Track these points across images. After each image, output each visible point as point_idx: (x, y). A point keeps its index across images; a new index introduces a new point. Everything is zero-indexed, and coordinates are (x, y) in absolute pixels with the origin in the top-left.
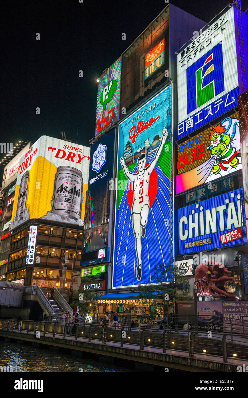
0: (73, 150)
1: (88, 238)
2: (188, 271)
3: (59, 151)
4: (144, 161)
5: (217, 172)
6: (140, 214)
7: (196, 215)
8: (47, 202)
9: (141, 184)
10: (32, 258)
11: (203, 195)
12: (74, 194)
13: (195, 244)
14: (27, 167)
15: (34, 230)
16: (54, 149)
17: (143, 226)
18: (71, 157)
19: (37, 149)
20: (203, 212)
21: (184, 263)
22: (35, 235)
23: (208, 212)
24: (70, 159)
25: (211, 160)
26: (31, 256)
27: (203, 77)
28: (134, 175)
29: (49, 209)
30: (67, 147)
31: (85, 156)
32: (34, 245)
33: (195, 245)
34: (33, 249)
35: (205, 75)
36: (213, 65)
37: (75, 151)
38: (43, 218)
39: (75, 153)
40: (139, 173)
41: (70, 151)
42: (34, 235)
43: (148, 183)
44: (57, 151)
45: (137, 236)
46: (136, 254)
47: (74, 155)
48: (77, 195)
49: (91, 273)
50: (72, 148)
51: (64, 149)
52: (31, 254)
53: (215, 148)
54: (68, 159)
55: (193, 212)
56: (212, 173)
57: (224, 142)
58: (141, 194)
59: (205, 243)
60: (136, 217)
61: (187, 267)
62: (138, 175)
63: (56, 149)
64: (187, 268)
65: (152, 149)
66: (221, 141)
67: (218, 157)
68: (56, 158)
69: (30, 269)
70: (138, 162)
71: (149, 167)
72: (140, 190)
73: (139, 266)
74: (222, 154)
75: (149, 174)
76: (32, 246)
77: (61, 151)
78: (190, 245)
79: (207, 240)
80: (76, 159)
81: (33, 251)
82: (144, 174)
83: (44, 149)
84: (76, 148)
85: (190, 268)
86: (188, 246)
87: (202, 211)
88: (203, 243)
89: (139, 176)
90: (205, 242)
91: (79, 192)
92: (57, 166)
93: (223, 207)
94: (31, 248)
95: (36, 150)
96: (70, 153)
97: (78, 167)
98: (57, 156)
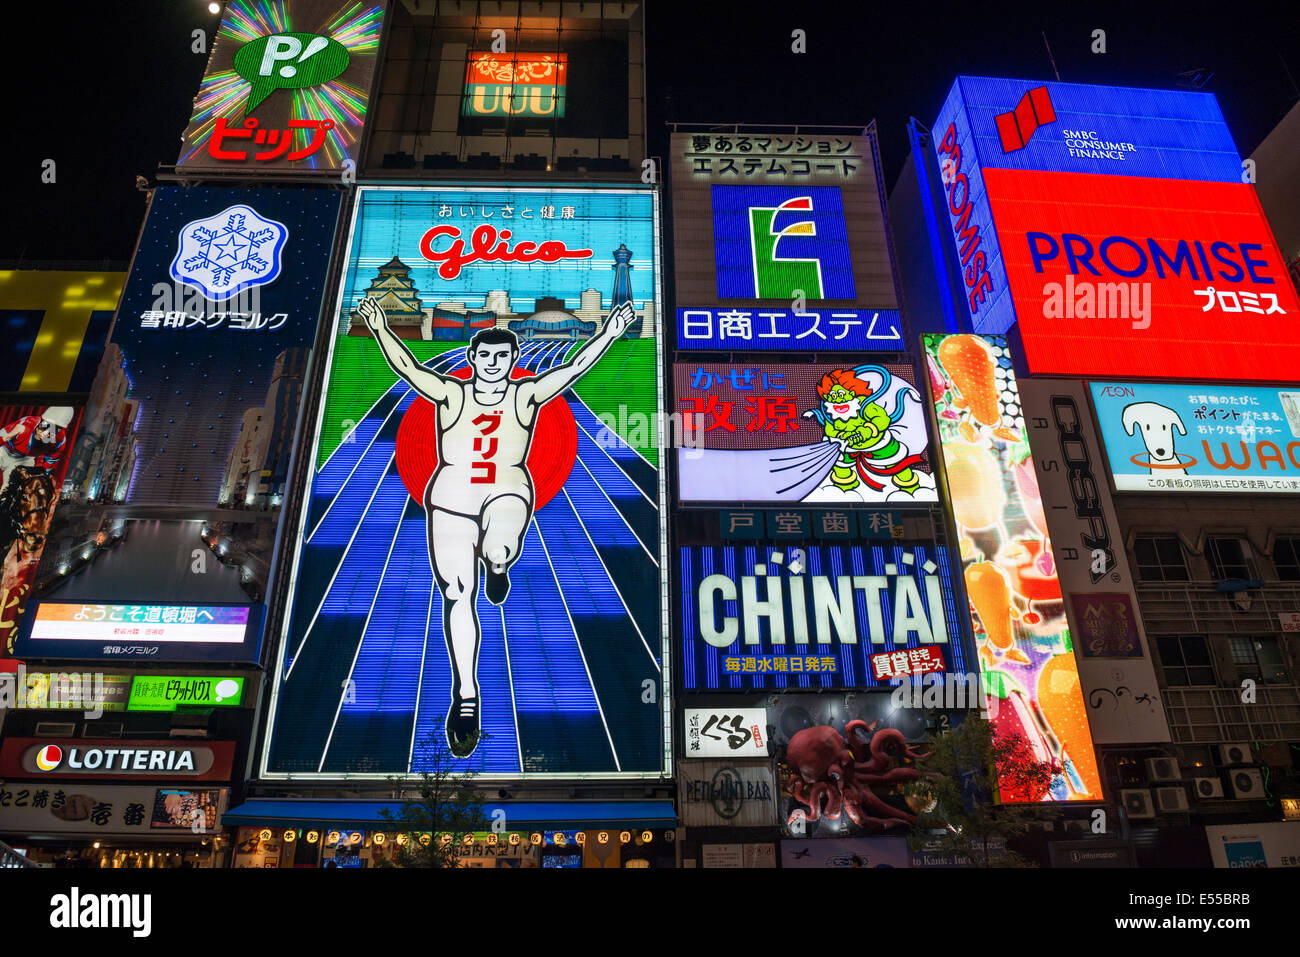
2: (743, 743)
4: (510, 355)
5: (850, 487)
6: (478, 519)
13: (771, 664)
21: (726, 718)
27: (779, 235)
28: (443, 380)
33: (772, 667)
35: (785, 232)
40: (474, 382)
43: (529, 428)
45: (452, 592)
49: (125, 698)
56: (828, 481)
57: (871, 419)
59: (814, 666)
61: (738, 729)
62: (469, 388)
64: (742, 735)
67: (849, 450)
71: (535, 381)
73: (463, 705)
74: (864, 445)
75: (532, 401)
78: (750, 664)
79: (820, 660)
82: (505, 392)
85: (755, 736)
86: (742, 667)
88: (805, 668)
89: (475, 391)
90: (812, 663)
93: (879, 582)
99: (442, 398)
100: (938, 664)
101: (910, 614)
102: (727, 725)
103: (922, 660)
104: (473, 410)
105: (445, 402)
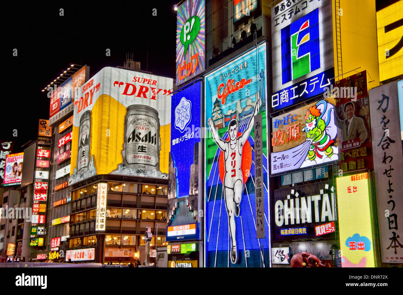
0: (145, 82)
1: (174, 209)
2: (284, 259)
3: (128, 85)
4: (236, 129)
5: (313, 159)
6: (233, 189)
7: (292, 201)
8: (116, 153)
9: (233, 156)
10: (102, 223)
11: (299, 180)
12: (149, 142)
14: (87, 106)
15: (102, 189)
16: (122, 83)
17: (236, 204)
18: (143, 92)
19: (99, 84)
20: (298, 199)
22: (105, 195)
23: (303, 199)
24: (142, 95)
25: (307, 144)
26: (102, 221)
27: (299, 45)
28: (225, 142)
29: (120, 161)
30: (137, 79)
31: (160, 90)
32: (105, 206)
34: (103, 212)
36: (309, 34)
37: (148, 83)
38: (113, 173)
39: (148, 86)
40: (230, 142)
41: (141, 84)
42: (103, 195)
43: (240, 155)
44: (125, 85)
45: (230, 214)
46: (229, 234)
47: (147, 90)
48: (152, 143)
50: (143, 80)
51: (133, 83)
52: (102, 218)
53: (311, 132)
54: (139, 95)
55: (289, 197)
56: (307, 158)
57: (320, 127)
58: (234, 167)
60: (229, 192)
61: (283, 255)
62: (229, 143)
63: (124, 83)
64: (284, 257)
65: (245, 115)
66: (316, 125)
67: (313, 143)
68: (125, 96)
69: (101, 236)
70: (229, 128)
71: (241, 137)
72: (232, 162)
73: (234, 248)
74: (317, 139)
75: (241, 145)
76: (102, 209)
77: (130, 85)
80: (149, 94)
81: (103, 214)
82: (236, 143)
83: (108, 85)
84: (149, 80)
86: (284, 233)
87: (298, 197)
88: (299, 232)
89: (231, 145)
91: (155, 138)
92: (127, 106)
94: (101, 211)
95: (98, 86)
96: (142, 87)
97: (153, 104)
98: (125, 93)
99: (224, 150)
100: (334, 229)
101: (326, 210)
102: (280, 253)
103: (329, 228)
104: (231, 152)
105: (225, 151)
